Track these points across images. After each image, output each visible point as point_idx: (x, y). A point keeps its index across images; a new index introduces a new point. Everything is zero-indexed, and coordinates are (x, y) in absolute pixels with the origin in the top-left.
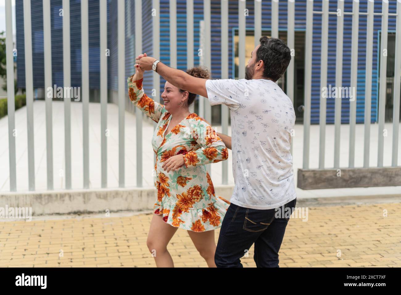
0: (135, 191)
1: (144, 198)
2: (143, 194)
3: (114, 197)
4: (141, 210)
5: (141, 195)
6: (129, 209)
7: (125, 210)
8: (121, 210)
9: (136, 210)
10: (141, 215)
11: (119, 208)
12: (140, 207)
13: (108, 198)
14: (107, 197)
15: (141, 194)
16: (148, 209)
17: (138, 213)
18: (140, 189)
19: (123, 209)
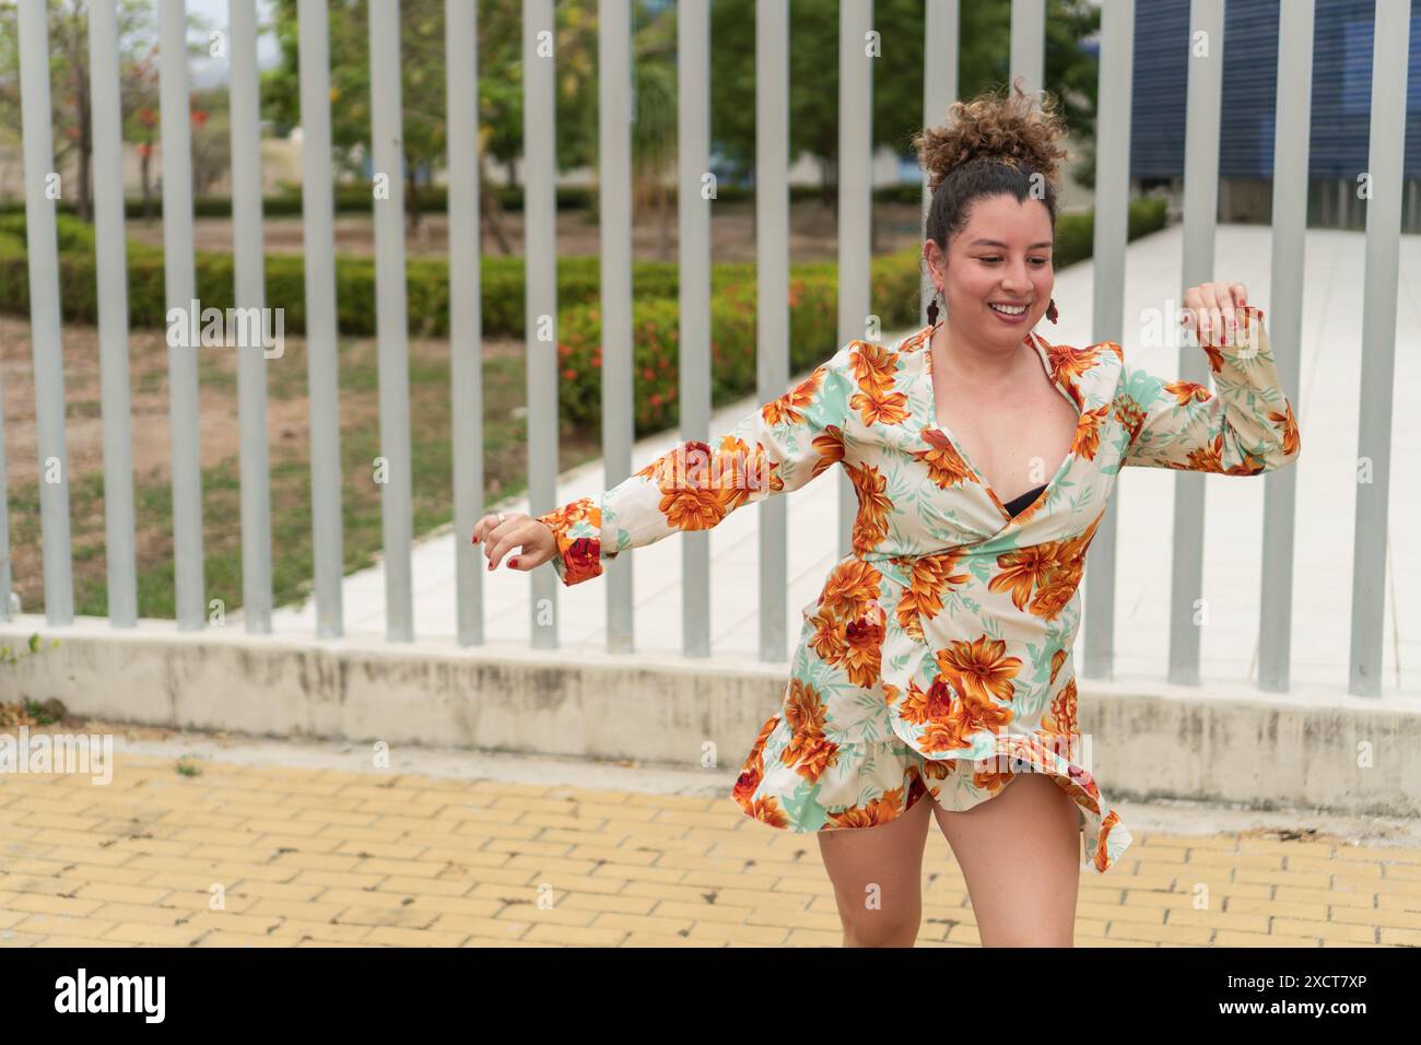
0: (1242, 707)
1: (1289, 747)
2: (1282, 725)
3: (1136, 731)
4: (1268, 807)
5: (1273, 733)
6: (1212, 792)
7: (1187, 798)
8: (1171, 797)
9: (1243, 803)
10: (1256, 833)
11: (1161, 783)
12: (1269, 792)
13: (1109, 729)
14: (1101, 723)
15: (1272, 724)
16: (1304, 805)
17: (1244, 822)
18: (1274, 700)
19: (1180, 789)
